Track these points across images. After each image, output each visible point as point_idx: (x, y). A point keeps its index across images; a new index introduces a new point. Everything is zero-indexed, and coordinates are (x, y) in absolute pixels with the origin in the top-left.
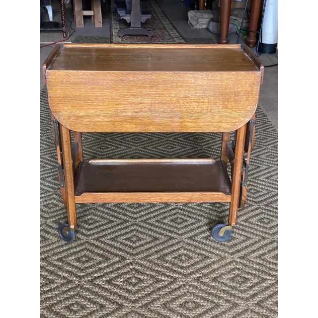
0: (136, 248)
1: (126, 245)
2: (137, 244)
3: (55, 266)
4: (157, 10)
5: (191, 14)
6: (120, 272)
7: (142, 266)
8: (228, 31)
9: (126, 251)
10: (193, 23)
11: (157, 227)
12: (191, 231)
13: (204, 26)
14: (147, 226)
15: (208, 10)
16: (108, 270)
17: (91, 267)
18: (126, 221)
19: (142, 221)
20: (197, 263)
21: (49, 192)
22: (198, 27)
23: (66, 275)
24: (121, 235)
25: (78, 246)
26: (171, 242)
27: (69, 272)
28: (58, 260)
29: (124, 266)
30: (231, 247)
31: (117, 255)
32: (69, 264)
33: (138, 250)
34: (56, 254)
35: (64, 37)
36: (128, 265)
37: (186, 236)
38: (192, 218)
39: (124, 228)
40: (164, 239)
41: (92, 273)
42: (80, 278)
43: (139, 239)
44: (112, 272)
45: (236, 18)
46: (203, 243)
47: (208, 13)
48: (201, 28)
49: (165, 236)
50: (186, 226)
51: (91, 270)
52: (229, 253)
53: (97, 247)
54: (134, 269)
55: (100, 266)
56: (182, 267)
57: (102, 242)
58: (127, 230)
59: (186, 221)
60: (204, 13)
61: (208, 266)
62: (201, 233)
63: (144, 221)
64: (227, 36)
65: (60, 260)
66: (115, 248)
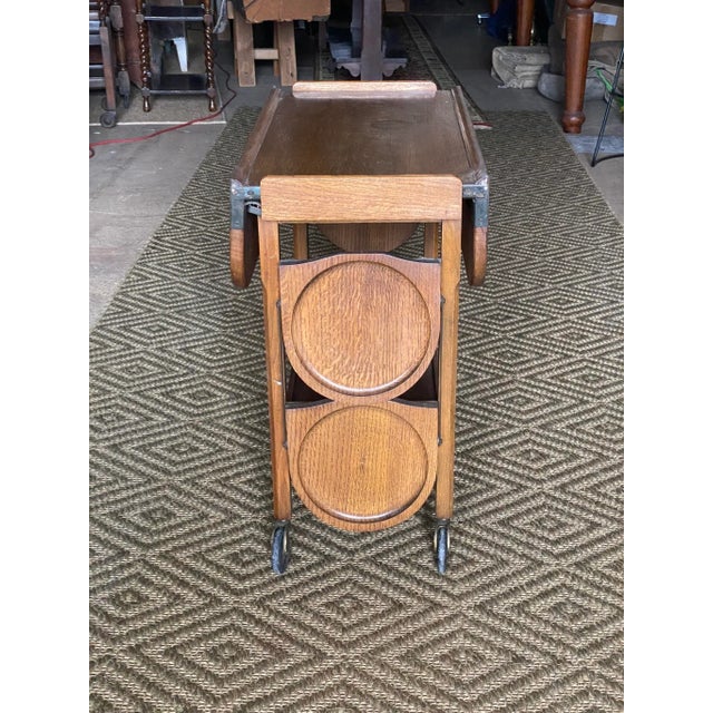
0: (351, 627)
1: (327, 620)
2: (354, 618)
3: (159, 668)
4: (423, 44)
5: (499, 54)
6: (310, 691)
7: (363, 675)
8: (582, 95)
9: (326, 636)
10: (504, 75)
11: (401, 575)
12: (484, 587)
13: (529, 83)
14: (379, 572)
15: (539, 47)
16: (282, 683)
17: (242, 673)
18: (329, 559)
19: (366, 560)
20: (494, 673)
21: (156, 480)
22: (514, 84)
23: (183, 694)
24: (317, 593)
25: (216, 617)
26: (433, 617)
27: (191, 685)
28: (166, 653)
29: (320, 675)
30: (580, 633)
31: (304, 646)
32: (191, 665)
33: (354, 635)
34: (163, 638)
35: (211, 110)
36: (329, 671)
37: (470, 602)
38: (487, 555)
39: (325, 576)
40: (417, 606)
41: (244, 690)
42: (216, 701)
43: (359, 606)
44: (290, 689)
45: (602, 65)
46: (510, 622)
47: (538, 52)
48: (520, 86)
49: (419, 599)
50: (471, 576)
51: (242, 682)
52: (573, 649)
53: (258, 622)
54: (344, 682)
55: (264, 673)
56: (458, 683)
57: (271, 612)
58: (332, 582)
59: (471, 562)
60: (529, 52)
61: (523, 680)
62: (506, 595)
63: (373, 560)
64: (580, 108)
65: (171, 653)
66: (301, 626)
